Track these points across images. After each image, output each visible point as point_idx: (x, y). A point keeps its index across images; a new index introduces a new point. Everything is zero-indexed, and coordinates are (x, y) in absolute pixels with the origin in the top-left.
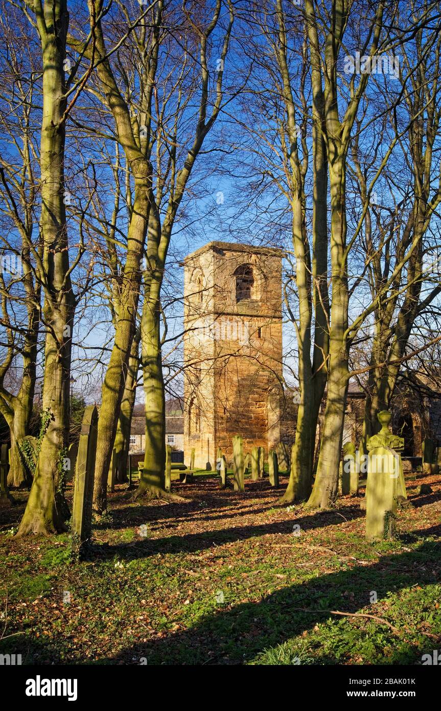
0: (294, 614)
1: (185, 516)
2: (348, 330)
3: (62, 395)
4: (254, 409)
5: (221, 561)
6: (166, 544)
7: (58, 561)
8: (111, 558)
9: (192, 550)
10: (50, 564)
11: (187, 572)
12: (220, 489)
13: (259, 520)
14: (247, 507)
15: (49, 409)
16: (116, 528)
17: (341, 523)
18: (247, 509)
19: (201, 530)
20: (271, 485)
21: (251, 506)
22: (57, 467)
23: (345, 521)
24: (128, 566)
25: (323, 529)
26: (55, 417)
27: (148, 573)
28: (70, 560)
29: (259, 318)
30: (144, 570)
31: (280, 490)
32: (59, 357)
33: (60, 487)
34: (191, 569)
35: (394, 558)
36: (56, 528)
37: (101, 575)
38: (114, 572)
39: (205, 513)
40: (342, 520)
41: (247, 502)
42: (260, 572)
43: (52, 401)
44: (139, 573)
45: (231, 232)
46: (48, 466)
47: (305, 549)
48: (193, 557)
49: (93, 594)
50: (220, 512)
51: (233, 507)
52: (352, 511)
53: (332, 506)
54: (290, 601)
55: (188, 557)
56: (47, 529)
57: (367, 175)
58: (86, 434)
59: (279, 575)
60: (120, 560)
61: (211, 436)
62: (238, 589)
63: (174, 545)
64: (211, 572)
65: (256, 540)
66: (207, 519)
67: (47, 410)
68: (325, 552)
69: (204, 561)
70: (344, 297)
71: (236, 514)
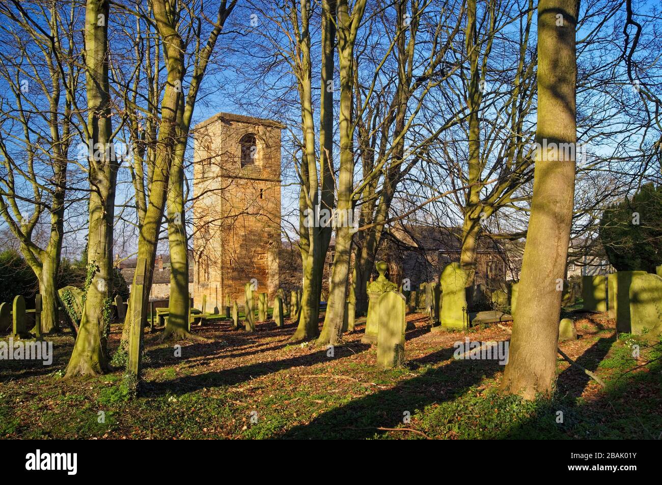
0: (342, 432)
1: (212, 354)
2: (353, 194)
3: (106, 249)
4: (256, 260)
5: (260, 391)
6: (206, 379)
7: (116, 398)
8: (164, 394)
9: (232, 384)
10: (109, 401)
11: (234, 402)
12: (234, 330)
13: (280, 356)
14: (264, 345)
15: (94, 262)
16: (155, 367)
17: (350, 356)
18: (264, 347)
19: (234, 367)
20: (276, 325)
21: (267, 344)
22: (102, 314)
23: (354, 354)
24: (180, 399)
25: (337, 361)
26: (100, 269)
27: (201, 404)
28: (128, 397)
29: (261, 182)
30: (196, 402)
31: (286, 330)
32: (104, 213)
33: (105, 332)
34: (237, 400)
35: (406, 382)
36: (103, 369)
37: (159, 408)
38: (169, 406)
39: (230, 351)
40: (350, 354)
41: (263, 341)
42: (299, 399)
43: (97, 254)
44: (193, 406)
45: (241, 105)
46: (94, 313)
47: (330, 378)
48: (234, 390)
49: (157, 426)
50: (242, 349)
51: (251, 345)
52: (356, 346)
53: (339, 342)
54: (335, 422)
55: (230, 389)
56: (94, 370)
57: (359, 60)
58: (141, 284)
59: (317, 401)
60: (171, 394)
61: (219, 285)
62: (285, 414)
63: (214, 380)
64: (256, 401)
65: (285, 373)
66: (233, 356)
67: (92, 262)
68: (348, 380)
69: (245, 392)
70: (351, 165)
71: (257, 352)
